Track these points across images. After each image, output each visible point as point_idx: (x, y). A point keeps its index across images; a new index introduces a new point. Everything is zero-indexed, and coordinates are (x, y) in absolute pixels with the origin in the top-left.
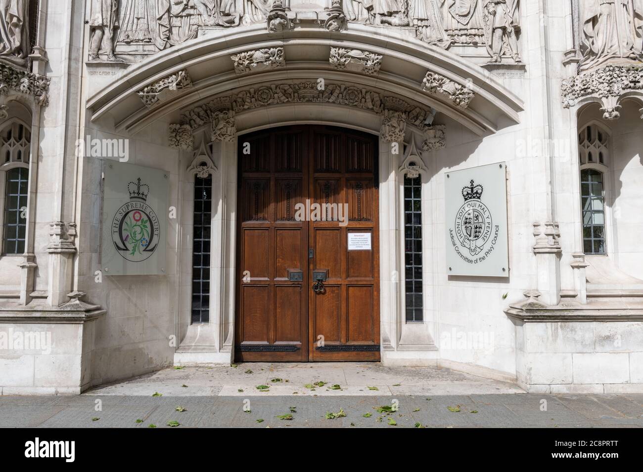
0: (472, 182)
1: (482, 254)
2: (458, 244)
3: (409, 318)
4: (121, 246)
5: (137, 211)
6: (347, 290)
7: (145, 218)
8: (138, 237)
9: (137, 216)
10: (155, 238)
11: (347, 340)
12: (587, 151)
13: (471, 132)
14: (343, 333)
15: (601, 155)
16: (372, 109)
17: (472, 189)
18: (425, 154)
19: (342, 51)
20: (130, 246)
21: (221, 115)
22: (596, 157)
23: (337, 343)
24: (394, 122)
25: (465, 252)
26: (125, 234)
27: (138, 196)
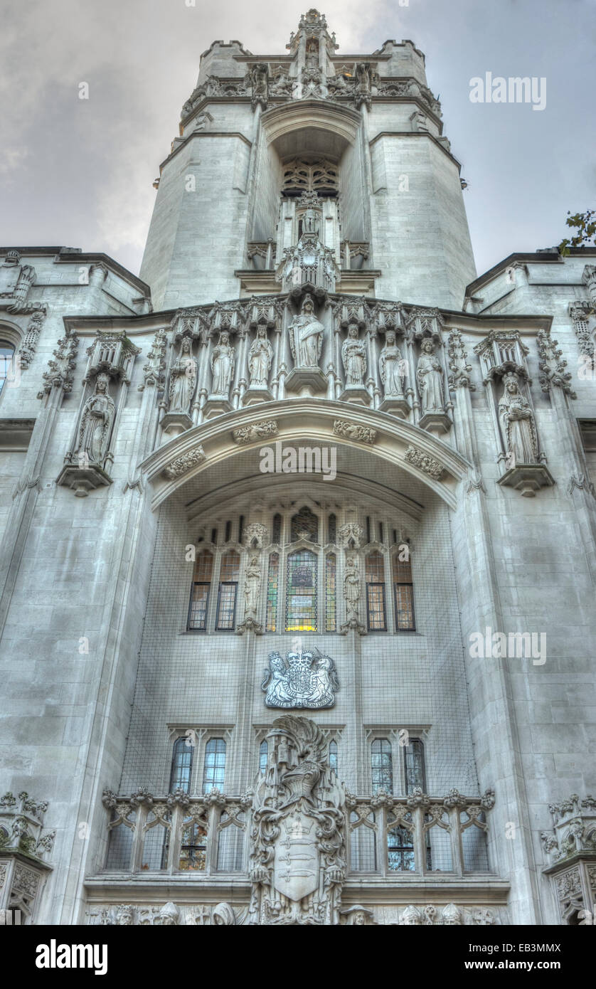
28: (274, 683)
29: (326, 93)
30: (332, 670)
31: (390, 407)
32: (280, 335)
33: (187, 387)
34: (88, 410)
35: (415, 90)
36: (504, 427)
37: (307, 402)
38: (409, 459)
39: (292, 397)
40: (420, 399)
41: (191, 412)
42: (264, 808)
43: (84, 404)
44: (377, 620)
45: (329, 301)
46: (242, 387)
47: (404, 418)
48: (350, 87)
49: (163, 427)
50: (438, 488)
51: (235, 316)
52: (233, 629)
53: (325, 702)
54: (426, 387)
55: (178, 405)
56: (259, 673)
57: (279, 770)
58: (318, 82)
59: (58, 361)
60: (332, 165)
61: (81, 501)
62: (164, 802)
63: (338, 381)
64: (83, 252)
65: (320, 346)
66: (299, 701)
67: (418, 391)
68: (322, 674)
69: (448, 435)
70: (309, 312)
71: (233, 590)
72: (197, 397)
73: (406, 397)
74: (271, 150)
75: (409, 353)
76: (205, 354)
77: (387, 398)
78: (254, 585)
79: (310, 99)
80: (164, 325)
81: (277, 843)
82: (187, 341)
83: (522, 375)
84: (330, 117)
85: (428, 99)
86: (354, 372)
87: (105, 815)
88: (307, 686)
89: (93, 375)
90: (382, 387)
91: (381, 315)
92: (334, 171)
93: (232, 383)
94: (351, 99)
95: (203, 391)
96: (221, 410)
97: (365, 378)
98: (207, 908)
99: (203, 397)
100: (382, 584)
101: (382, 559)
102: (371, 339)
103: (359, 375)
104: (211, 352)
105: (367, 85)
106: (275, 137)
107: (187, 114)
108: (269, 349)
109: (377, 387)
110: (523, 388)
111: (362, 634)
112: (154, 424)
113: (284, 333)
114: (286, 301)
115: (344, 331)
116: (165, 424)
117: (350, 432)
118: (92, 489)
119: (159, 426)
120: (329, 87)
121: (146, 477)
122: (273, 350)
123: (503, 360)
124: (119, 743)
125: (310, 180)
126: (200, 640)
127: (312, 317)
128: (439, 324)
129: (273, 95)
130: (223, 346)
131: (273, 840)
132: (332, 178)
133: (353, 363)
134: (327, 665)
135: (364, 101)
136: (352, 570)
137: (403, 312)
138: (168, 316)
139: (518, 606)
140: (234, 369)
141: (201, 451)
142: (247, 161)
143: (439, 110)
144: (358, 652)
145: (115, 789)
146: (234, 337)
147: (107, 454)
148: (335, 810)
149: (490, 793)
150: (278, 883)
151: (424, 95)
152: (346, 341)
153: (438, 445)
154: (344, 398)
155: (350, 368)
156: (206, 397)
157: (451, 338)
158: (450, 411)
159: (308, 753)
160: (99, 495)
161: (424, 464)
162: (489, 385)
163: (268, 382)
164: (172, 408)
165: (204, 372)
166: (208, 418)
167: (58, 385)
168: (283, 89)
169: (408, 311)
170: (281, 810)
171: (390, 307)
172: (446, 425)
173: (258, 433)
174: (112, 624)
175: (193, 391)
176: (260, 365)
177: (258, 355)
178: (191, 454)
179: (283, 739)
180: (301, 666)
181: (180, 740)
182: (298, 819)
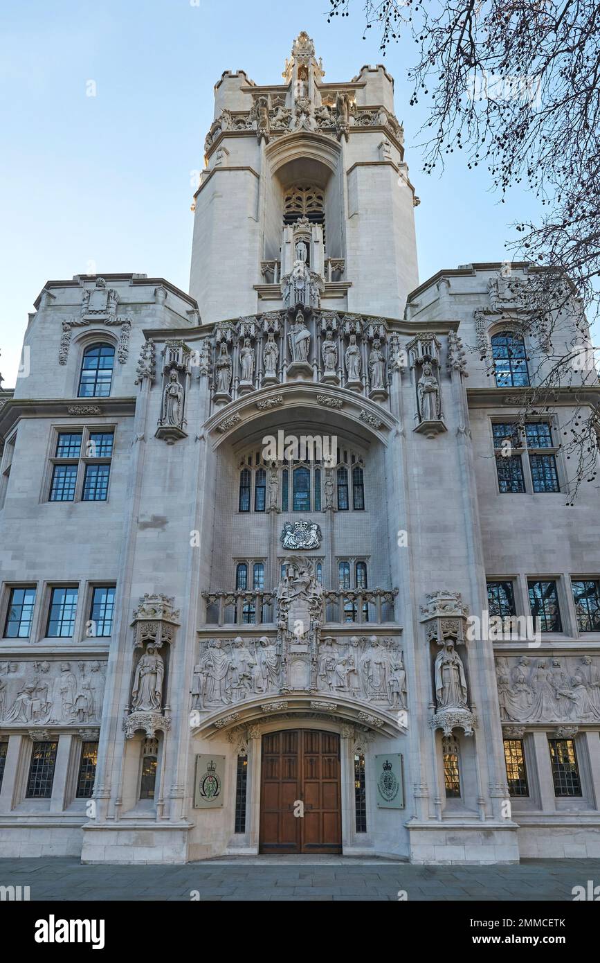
0: (387, 761)
1: (392, 797)
2: (382, 791)
3: (358, 830)
4: (203, 793)
5: (211, 777)
6: (323, 815)
7: (214, 779)
8: (211, 789)
9: (211, 779)
10: (219, 789)
11: (323, 842)
14: (321, 839)
15: (455, 747)
16: (336, 722)
17: (388, 765)
18: (365, 744)
19: (316, 703)
20: (207, 794)
21: (253, 727)
22: (453, 749)
23: (317, 844)
24: (348, 730)
25: (385, 796)
26: (205, 788)
27: (211, 769)
28: (287, 537)
29: (314, 125)
30: (318, 530)
31: (351, 386)
32: (283, 339)
33: (226, 376)
34: (167, 393)
35: (383, 119)
36: (420, 397)
37: (300, 384)
38: (361, 417)
39: (292, 381)
40: (370, 380)
41: (230, 391)
42: (282, 597)
43: (164, 389)
44: (343, 504)
45: (314, 314)
46: (260, 375)
47: (359, 392)
48: (333, 118)
49: (214, 402)
50: (378, 434)
51: (253, 327)
52: (264, 511)
53: (315, 546)
54: (374, 373)
55: (222, 387)
56: (279, 533)
57: (290, 580)
58: (308, 114)
59: (144, 360)
60: (320, 190)
61: (171, 447)
62: (233, 595)
63: (319, 370)
64: (148, 277)
65: (308, 346)
66: (301, 545)
67: (369, 375)
68: (313, 533)
69: (385, 402)
70: (301, 323)
71: (263, 490)
72: (233, 382)
73: (361, 379)
74: (274, 179)
75: (364, 348)
76: (236, 353)
77: (349, 381)
78: (275, 487)
79: (302, 131)
80: (208, 334)
81: (289, 612)
82: (224, 345)
83: (434, 363)
84: (317, 148)
85: (394, 127)
86: (329, 363)
87: (203, 602)
88: (305, 538)
89: (167, 371)
90: (347, 373)
91: (347, 324)
92: (322, 195)
93: (254, 372)
94: (333, 130)
95: (237, 378)
96: (249, 390)
97: (336, 367)
98: (257, 638)
99: (237, 382)
100: (347, 485)
101: (346, 472)
102: (341, 341)
103: (332, 366)
104: (240, 352)
105: (346, 116)
106: (276, 168)
107: (209, 147)
108: (276, 349)
109: (343, 373)
110: (435, 371)
111: (335, 512)
112: (209, 400)
113: (285, 338)
114: (286, 315)
115: (323, 335)
116: (216, 400)
117: (327, 402)
118: (176, 440)
119: (212, 401)
120: (317, 118)
121: (207, 432)
122: (279, 350)
123: (423, 354)
124: (207, 569)
125: (304, 204)
126: (246, 516)
127: (303, 326)
128: (385, 328)
129: (273, 128)
130: (247, 348)
131: (287, 611)
132: (320, 202)
133: (329, 357)
134: (316, 528)
135: (343, 132)
136: (329, 478)
137: (362, 321)
138: (211, 328)
140: (255, 363)
141: (239, 416)
142: (257, 191)
143: (402, 136)
144: (332, 521)
145: (208, 591)
146: (254, 342)
147: (182, 420)
148: (318, 597)
149: (396, 589)
150: (292, 629)
151: (391, 123)
152: (325, 342)
153: (379, 409)
154: (323, 381)
155: (327, 361)
156: (239, 382)
157: (392, 339)
158: (388, 387)
159: (304, 572)
160: (181, 443)
161: (370, 420)
162: (414, 369)
163: (277, 372)
164: (219, 390)
165: (236, 365)
166: (241, 395)
167: (146, 377)
168: (281, 121)
169: (365, 320)
170: (291, 597)
171: (353, 318)
172: (385, 396)
173: (272, 404)
174: (197, 513)
175: (230, 378)
176: (271, 360)
177: (269, 353)
178: (232, 418)
179: (291, 566)
180: (301, 529)
181: (240, 564)
182: (299, 602)
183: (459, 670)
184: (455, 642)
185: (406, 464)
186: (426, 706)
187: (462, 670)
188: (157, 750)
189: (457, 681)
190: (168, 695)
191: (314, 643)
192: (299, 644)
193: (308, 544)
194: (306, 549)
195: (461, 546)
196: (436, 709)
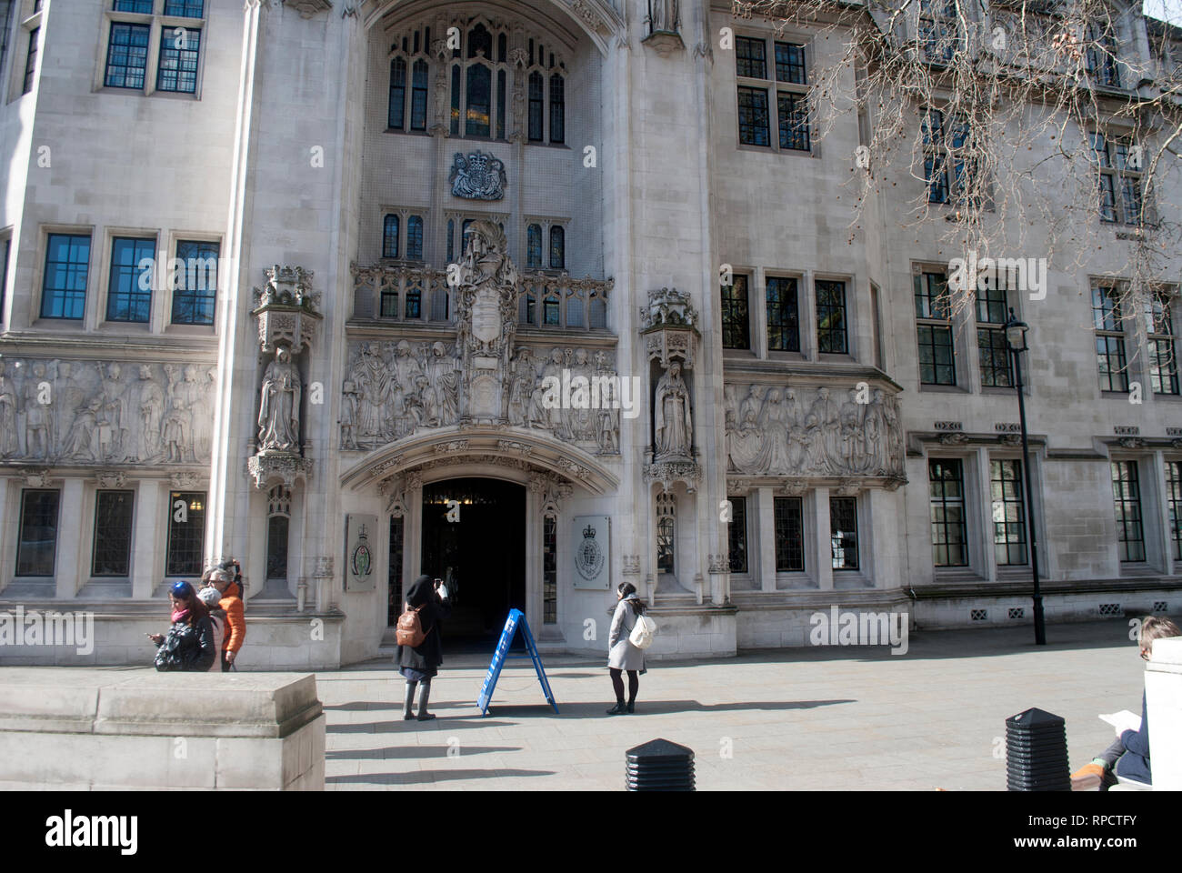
0: (589, 526)
2: (580, 567)
3: (546, 620)
4: (355, 571)
5: (363, 547)
7: (366, 550)
8: (363, 565)
9: (362, 550)
10: (371, 564)
12: (662, 506)
13: (583, 488)
15: (672, 509)
16: (522, 469)
17: (589, 531)
18: (559, 501)
19: (506, 444)
20: (359, 572)
21: (415, 475)
22: (669, 510)
24: (538, 480)
25: (585, 573)
26: (357, 563)
27: (363, 537)
28: (459, 177)
30: (502, 170)
44: (536, 132)
52: (424, 130)
53: (497, 195)
57: (474, 257)
61: (306, 22)
66: (478, 193)
68: (494, 173)
71: (424, 95)
78: (441, 93)
81: (474, 306)
87: (352, 281)
88: (483, 182)
100: (541, 102)
101: (541, 81)
111: (524, 143)
118: (315, 12)
121: (360, 4)
126: (400, 138)
131: (471, 304)
134: (499, 167)
136: (519, 89)
139: (645, 148)
144: (522, 158)
148: (511, 287)
149: (611, 279)
150: (476, 332)
159: (494, 247)
160: (321, 17)
161: (586, 16)
170: (477, 285)
174: (345, 139)
179: (477, 236)
180: (479, 166)
181: (389, 215)
182: (488, 291)
183: (684, 402)
184: (682, 366)
185: (631, 94)
186: (641, 451)
187: (687, 403)
188: (288, 507)
189: (681, 419)
190: (308, 426)
191: (506, 355)
192: (486, 356)
193: (488, 191)
194: (485, 200)
195: (694, 226)
196: (654, 456)
